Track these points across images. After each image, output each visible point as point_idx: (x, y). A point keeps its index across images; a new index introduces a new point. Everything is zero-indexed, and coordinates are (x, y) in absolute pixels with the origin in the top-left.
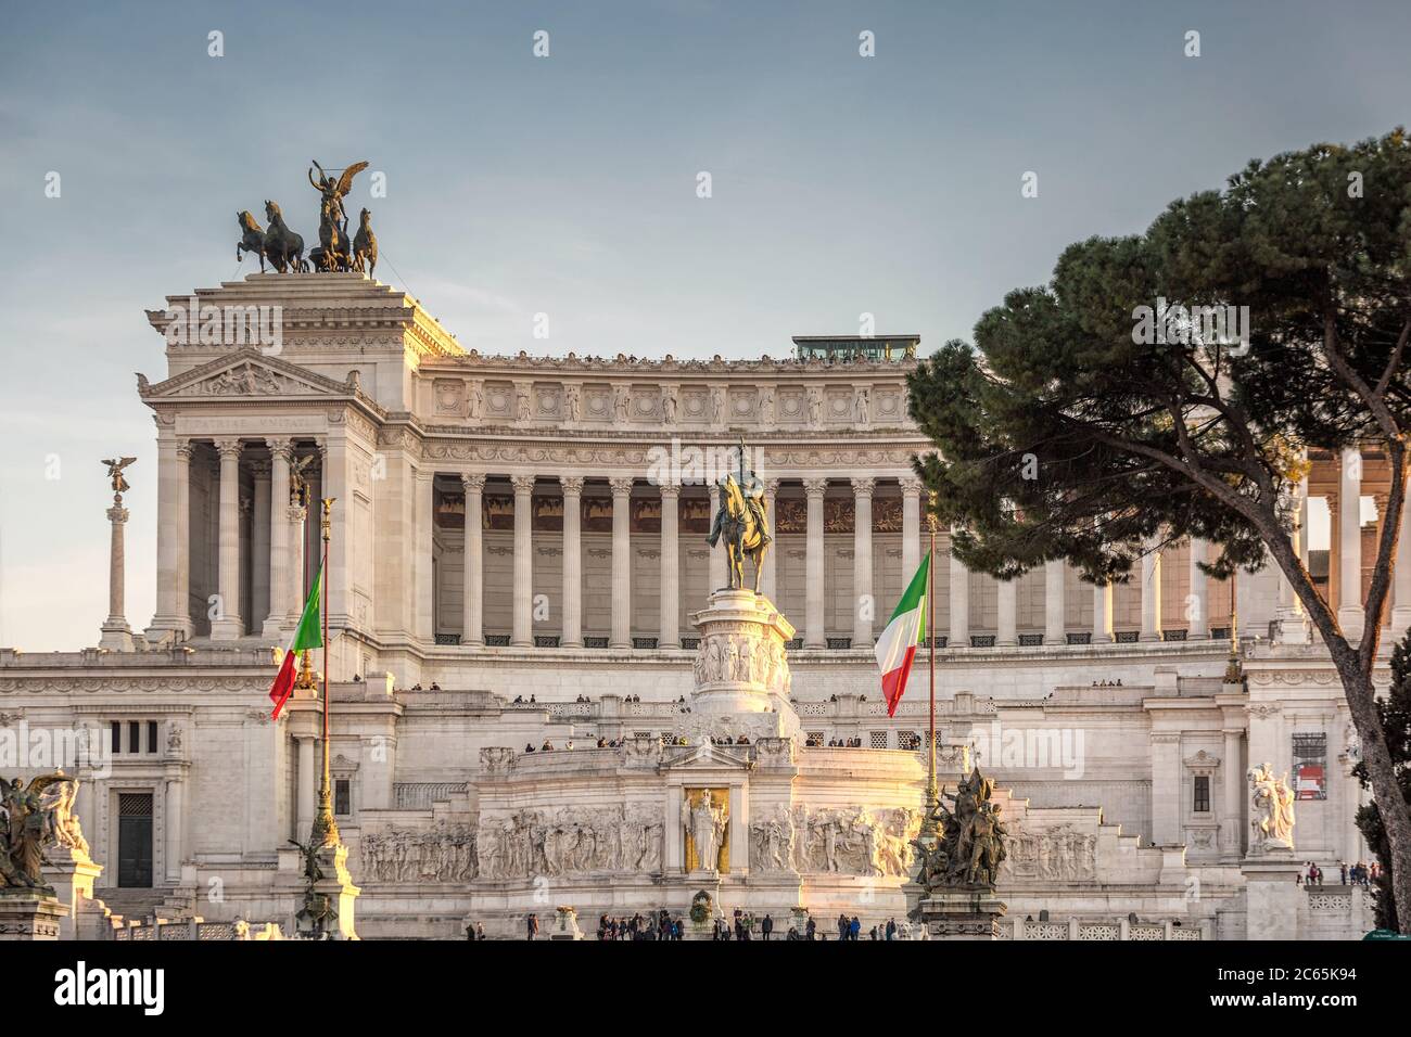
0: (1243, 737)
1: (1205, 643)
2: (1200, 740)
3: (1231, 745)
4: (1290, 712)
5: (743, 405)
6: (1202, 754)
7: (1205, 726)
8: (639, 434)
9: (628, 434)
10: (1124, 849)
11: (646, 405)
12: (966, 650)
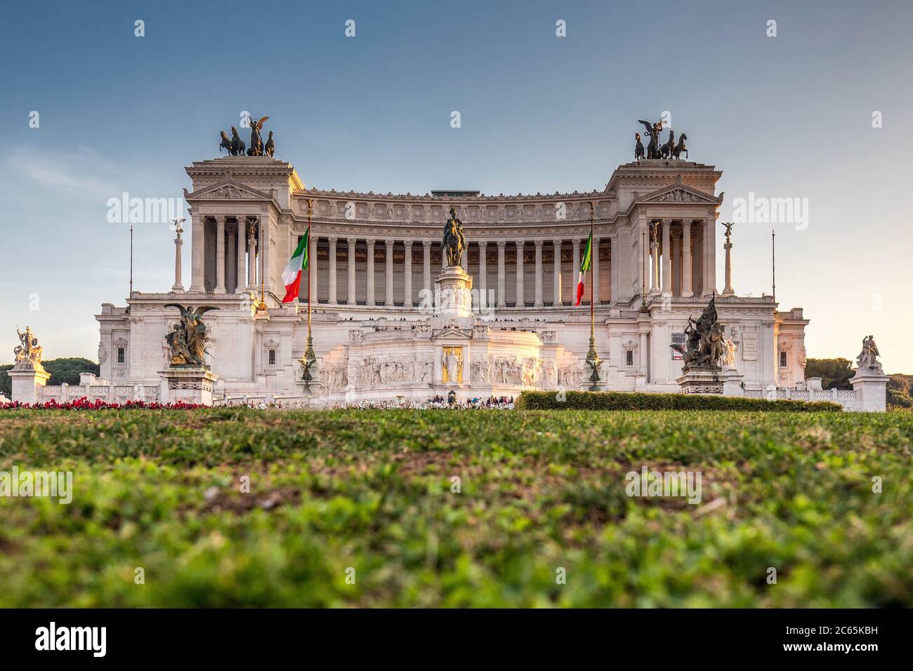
0: (648, 335)
1: (599, 306)
2: (629, 336)
3: (644, 338)
4: (670, 324)
5: (418, 213)
6: (630, 342)
7: (632, 330)
9: (374, 222)
10: (620, 376)
11: (380, 212)
12: (505, 308)
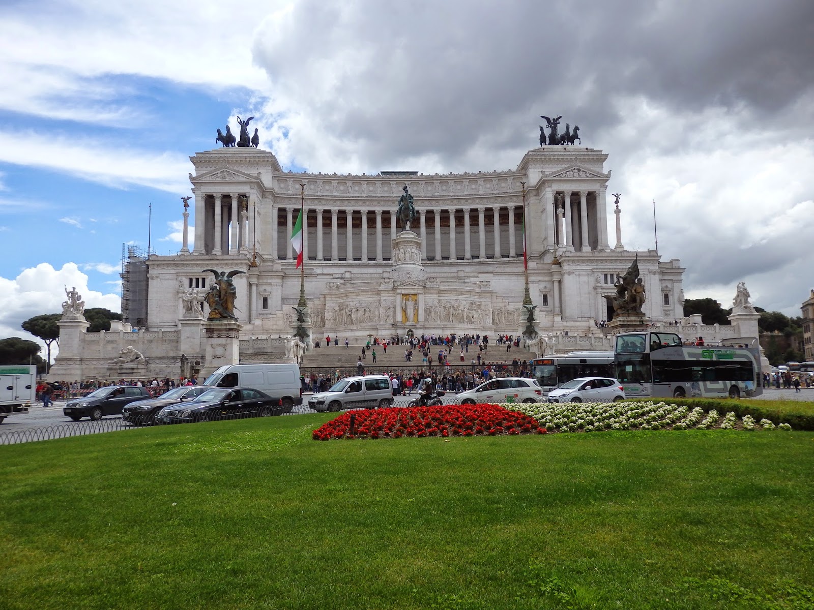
0: (560, 282)
2: (545, 283)
3: (556, 284)
4: (577, 273)
6: (545, 287)
7: (547, 278)
8: (341, 196)
